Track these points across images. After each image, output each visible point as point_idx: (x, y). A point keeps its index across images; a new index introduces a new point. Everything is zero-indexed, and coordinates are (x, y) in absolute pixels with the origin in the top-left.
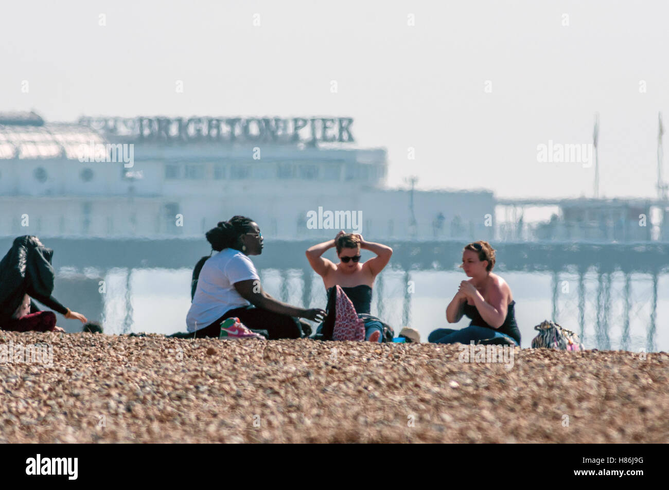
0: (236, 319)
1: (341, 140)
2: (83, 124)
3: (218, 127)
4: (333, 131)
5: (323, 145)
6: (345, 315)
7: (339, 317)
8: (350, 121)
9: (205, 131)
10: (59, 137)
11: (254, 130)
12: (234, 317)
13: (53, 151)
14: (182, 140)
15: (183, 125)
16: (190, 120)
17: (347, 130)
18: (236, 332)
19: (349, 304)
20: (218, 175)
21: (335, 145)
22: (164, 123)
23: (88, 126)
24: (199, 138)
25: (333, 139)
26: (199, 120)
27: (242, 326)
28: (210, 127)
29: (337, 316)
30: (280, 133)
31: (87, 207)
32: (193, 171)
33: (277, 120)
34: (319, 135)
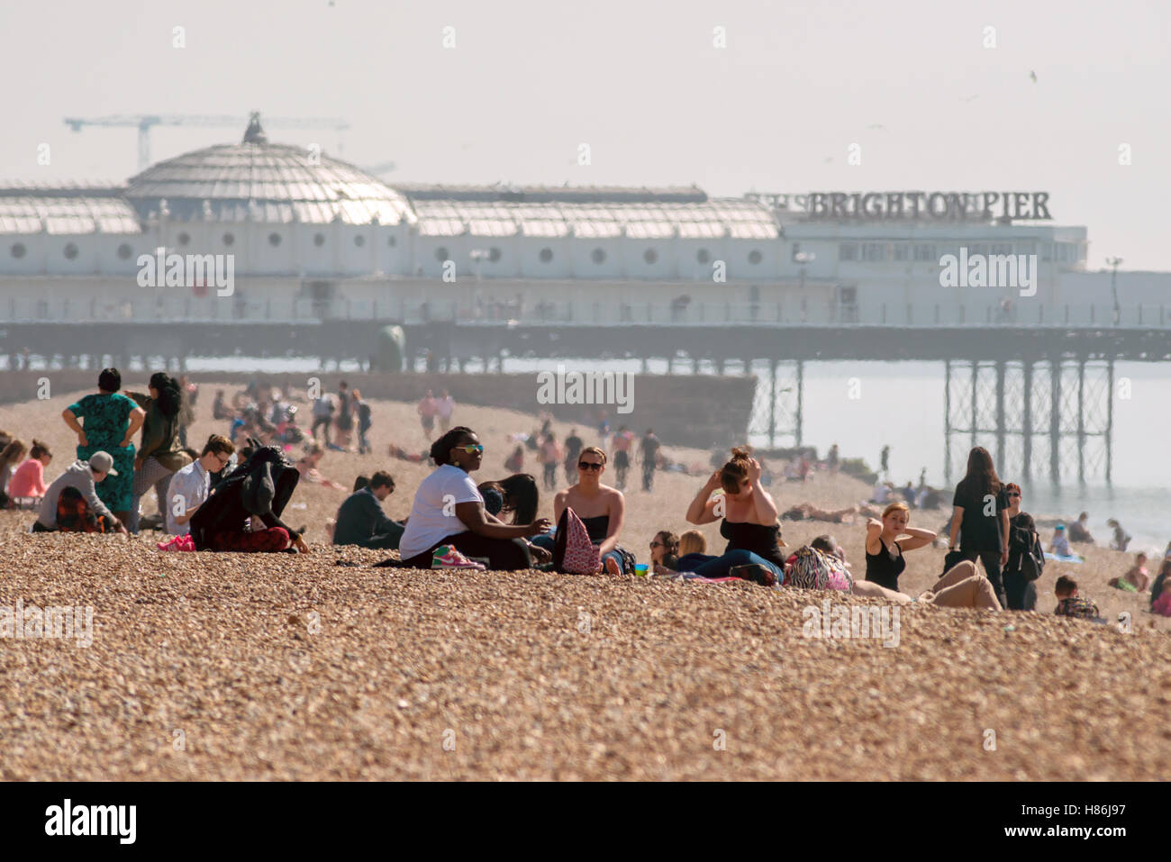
0: (451, 546)
1: (1036, 216)
2: (751, 199)
3: (900, 202)
4: (1028, 207)
5: (1015, 223)
6: (578, 541)
7: (571, 542)
8: (1046, 196)
9: (884, 208)
10: (723, 215)
11: (940, 205)
12: (448, 544)
13: (717, 230)
14: (861, 217)
15: (860, 200)
16: (868, 196)
17: (1043, 205)
18: (452, 561)
19: (582, 529)
20: (899, 255)
21: (1030, 223)
22: (838, 198)
23: (757, 202)
24: (878, 215)
25: (1026, 217)
26: (878, 196)
27: (459, 554)
28: (890, 203)
29: (568, 543)
30: (970, 208)
31: (755, 293)
32: (872, 251)
33: (966, 195)
34: (1012, 212)
